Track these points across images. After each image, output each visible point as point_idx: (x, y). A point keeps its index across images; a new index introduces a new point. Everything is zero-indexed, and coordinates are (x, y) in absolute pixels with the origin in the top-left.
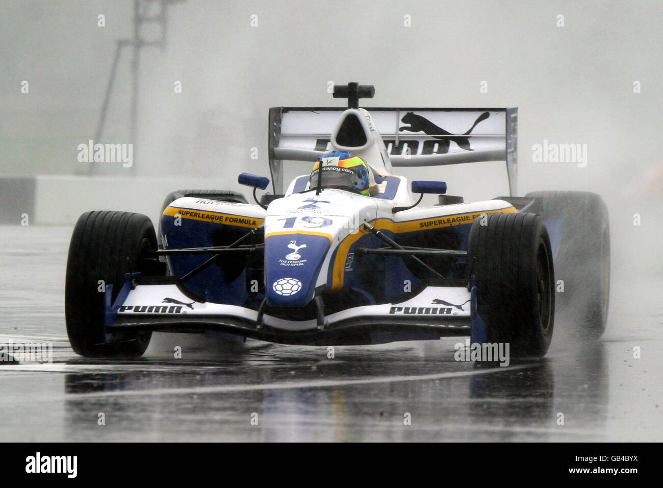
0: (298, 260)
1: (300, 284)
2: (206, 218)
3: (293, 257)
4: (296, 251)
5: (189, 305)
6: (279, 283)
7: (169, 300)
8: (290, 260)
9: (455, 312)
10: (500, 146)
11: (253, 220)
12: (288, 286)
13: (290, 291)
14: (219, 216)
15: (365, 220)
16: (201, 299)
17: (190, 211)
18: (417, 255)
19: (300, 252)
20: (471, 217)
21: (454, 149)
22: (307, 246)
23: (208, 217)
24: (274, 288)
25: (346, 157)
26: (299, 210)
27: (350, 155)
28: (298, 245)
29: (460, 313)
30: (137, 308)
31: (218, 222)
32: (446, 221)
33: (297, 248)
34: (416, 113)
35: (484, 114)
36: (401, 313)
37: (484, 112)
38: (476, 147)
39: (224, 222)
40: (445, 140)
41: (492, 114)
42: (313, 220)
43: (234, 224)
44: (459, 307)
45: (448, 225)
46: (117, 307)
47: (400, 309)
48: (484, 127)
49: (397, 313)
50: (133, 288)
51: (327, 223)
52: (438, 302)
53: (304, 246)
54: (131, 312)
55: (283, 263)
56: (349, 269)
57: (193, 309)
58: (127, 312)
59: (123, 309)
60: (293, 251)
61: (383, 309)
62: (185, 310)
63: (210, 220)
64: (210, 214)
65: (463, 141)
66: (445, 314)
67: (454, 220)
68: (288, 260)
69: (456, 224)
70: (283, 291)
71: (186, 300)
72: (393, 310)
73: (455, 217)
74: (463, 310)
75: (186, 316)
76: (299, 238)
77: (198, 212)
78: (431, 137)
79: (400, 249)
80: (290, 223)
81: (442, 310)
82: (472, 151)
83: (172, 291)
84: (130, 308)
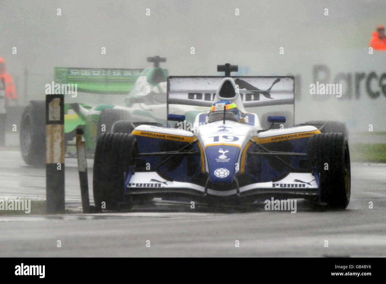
0: (225, 159)
1: (228, 171)
2: (156, 136)
3: (223, 157)
4: (224, 154)
5: (165, 183)
6: (217, 171)
7: (153, 180)
8: (221, 159)
9: (307, 186)
10: (290, 97)
11: (182, 137)
12: (222, 173)
13: (223, 176)
14: (163, 135)
15: (250, 137)
16: (171, 180)
17: (148, 132)
18: (279, 155)
19: (226, 154)
20: (298, 135)
21: (263, 98)
22: (229, 151)
23: (157, 135)
24: (215, 174)
25: (229, 103)
26: (219, 132)
27: (230, 102)
28: (224, 150)
29: (310, 187)
30: (137, 185)
31: (163, 138)
32: (285, 137)
33: (224, 153)
34: (241, 79)
35: (277, 79)
36: (279, 187)
37: (277, 78)
38: (275, 97)
39: (166, 138)
40: (257, 93)
41: (282, 79)
42: (228, 137)
43: (172, 139)
44: (309, 184)
45: (286, 139)
46: (127, 184)
47: (278, 185)
48: (279, 86)
49: (276, 187)
50: (133, 174)
51: (236, 139)
52: (297, 181)
53: (227, 151)
54: (135, 186)
55: (218, 161)
56: (246, 164)
57: (167, 185)
58: (132, 186)
59: (130, 185)
60: (222, 154)
61: (269, 185)
62: (163, 185)
63: (158, 137)
64: (159, 134)
65: (267, 94)
66: (302, 187)
67: (289, 137)
68: (220, 159)
69: (290, 139)
70: (220, 176)
71: (162, 180)
72: (274, 185)
73: (290, 135)
74: (311, 185)
75: (164, 189)
76: (224, 147)
77: (152, 133)
78: (249, 92)
79: (269, 152)
80: (216, 139)
81: (300, 185)
82: (273, 100)
83: (154, 175)
84: (134, 184)
